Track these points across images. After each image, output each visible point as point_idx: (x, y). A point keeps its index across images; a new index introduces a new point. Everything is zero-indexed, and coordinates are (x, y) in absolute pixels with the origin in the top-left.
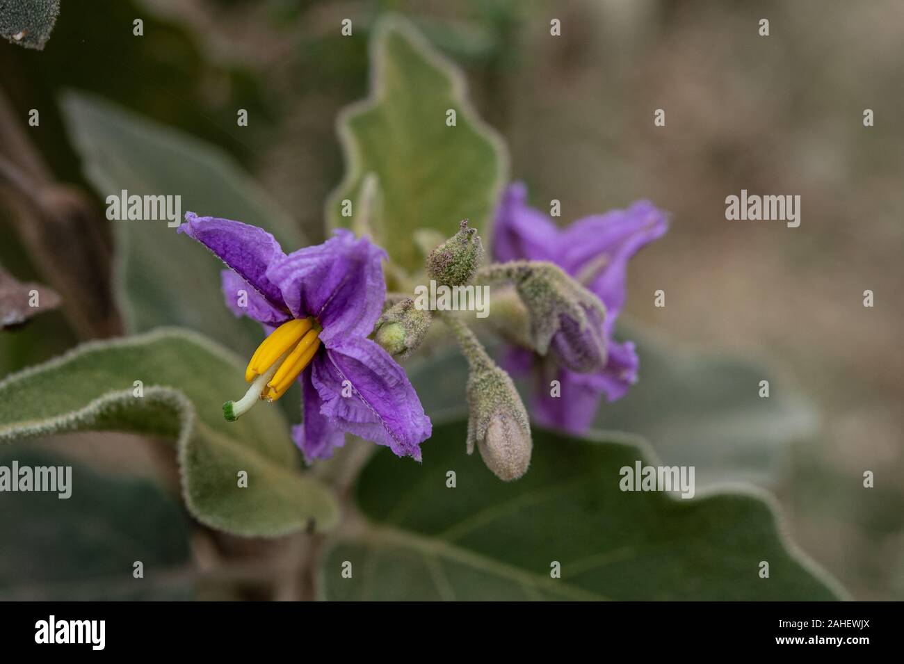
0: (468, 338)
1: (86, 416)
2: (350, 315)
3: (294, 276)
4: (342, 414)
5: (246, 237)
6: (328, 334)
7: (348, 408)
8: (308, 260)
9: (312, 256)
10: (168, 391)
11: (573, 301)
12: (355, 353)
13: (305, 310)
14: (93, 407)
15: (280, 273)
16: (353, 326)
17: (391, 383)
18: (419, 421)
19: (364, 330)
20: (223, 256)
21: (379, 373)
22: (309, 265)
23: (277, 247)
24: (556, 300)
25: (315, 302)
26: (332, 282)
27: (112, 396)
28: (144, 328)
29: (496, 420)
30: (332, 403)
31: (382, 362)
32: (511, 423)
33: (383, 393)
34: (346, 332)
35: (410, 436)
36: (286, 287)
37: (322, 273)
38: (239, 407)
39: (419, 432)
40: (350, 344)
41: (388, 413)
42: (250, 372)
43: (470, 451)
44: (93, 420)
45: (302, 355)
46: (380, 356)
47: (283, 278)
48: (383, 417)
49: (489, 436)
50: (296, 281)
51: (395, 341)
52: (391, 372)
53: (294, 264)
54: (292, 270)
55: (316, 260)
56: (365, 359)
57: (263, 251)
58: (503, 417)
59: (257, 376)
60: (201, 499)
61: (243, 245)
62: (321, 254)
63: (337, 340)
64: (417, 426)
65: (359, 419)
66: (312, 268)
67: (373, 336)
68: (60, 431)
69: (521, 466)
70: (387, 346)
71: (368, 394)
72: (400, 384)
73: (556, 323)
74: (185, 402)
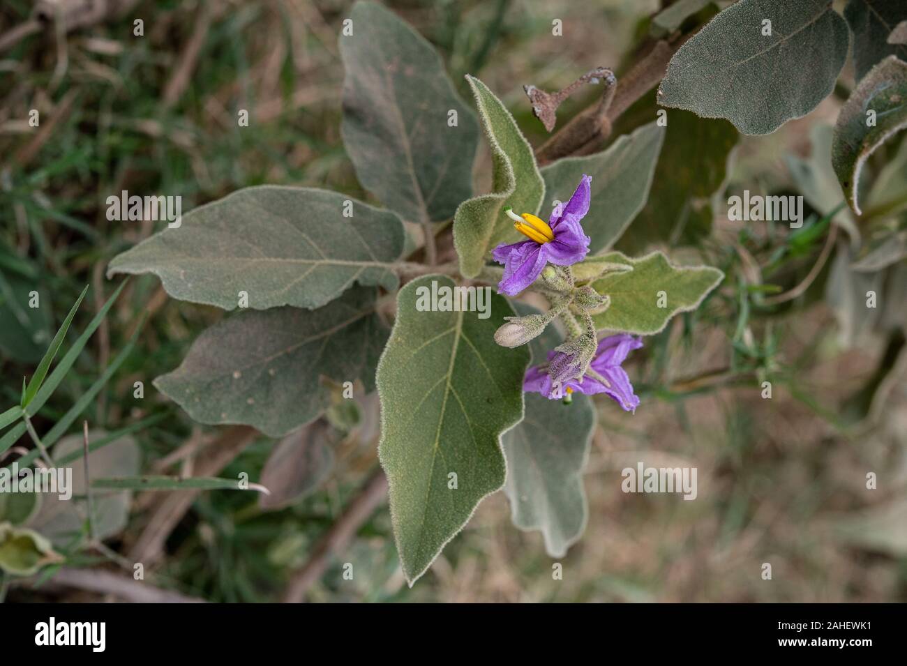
0: (556, 312)
1: (497, 150)
2: (556, 252)
3: (569, 225)
4: (514, 258)
5: (584, 203)
6: (548, 246)
7: (516, 261)
8: (577, 230)
9: (579, 231)
10: (514, 184)
11: (581, 359)
12: (540, 257)
13: (556, 234)
14: (502, 152)
15: (570, 219)
16: (552, 255)
17: (529, 276)
18: (515, 290)
19: (551, 260)
20: (574, 195)
21: (533, 269)
22: (575, 230)
23: (582, 217)
24: (580, 351)
25: (560, 237)
26: (569, 242)
27: (508, 160)
28: (544, 174)
29: (520, 327)
30: (518, 253)
31: (538, 269)
32: (520, 335)
33: (525, 274)
34: (549, 252)
35: (508, 287)
36: (564, 223)
37: (573, 237)
38: (510, 213)
39: (510, 291)
40: (544, 254)
41: (517, 276)
42: (525, 215)
43: (505, 318)
44: (496, 153)
45: (537, 236)
46: (541, 268)
47: (568, 221)
48: (514, 274)
49: (513, 325)
50: (567, 226)
51: (548, 274)
52: (534, 275)
53: (575, 225)
54: (572, 224)
55: (578, 234)
56: (537, 262)
57: (580, 212)
58: (523, 330)
59: (524, 218)
60: (467, 207)
61: (580, 203)
62: (580, 235)
63: (545, 250)
64: (512, 289)
65: (512, 266)
66: (574, 232)
67: (549, 264)
68: (488, 140)
69: (502, 342)
70: (545, 271)
71: (523, 267)
72: (530, 279)
73: (570, 353)
74: (510, 193)
